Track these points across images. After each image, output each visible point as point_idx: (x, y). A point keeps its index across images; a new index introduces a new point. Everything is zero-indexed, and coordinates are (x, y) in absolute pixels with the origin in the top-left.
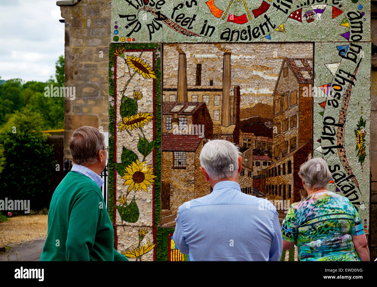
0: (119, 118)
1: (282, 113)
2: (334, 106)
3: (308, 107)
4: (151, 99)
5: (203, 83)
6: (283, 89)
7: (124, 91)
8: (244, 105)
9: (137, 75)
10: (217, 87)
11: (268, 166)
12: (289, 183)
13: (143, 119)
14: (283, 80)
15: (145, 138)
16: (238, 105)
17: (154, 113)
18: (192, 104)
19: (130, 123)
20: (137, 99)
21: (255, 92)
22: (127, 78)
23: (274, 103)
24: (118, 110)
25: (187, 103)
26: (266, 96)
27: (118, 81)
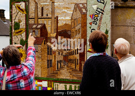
0: (13, 30)
1: (74, 27)
2: (95, 24)
3: (84, 25)
4: (25, 23)
5: (44, 15)
6: (75, 17)
7: (15, 19)
8: (60, 24)
9: (20, 12)
10: (49, 17)
11: (69, 51)
12: (78, 58)
13: (22, 31)
14: (75, 13)
15: (22, 39)
16: (57, 24)
17: (26, 28)
18: (40, 24)
19: (17, 33)
20: (20, 22)
21: (64, 19)
22: (16, 14)
23: (71, 23)
24: (13, 28)
25: (38, 24)
26: (68, 20)
27: (13, 15)
